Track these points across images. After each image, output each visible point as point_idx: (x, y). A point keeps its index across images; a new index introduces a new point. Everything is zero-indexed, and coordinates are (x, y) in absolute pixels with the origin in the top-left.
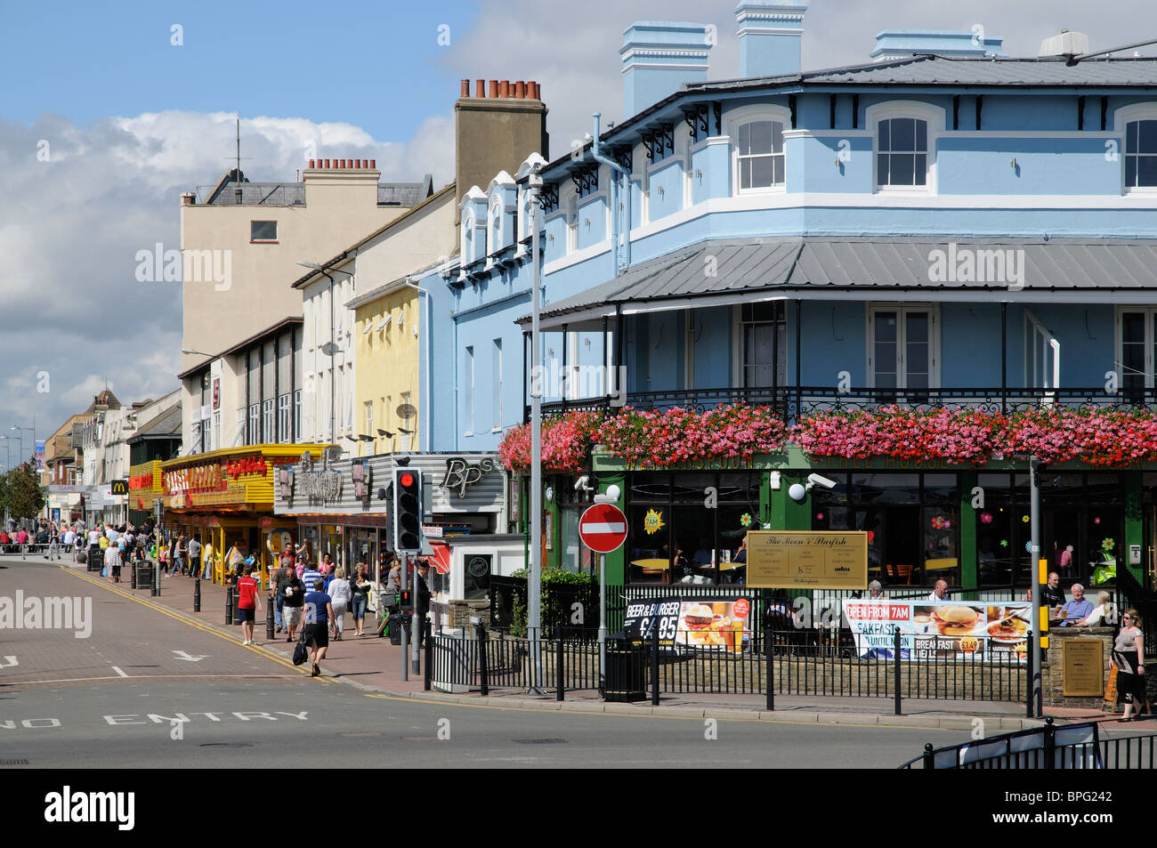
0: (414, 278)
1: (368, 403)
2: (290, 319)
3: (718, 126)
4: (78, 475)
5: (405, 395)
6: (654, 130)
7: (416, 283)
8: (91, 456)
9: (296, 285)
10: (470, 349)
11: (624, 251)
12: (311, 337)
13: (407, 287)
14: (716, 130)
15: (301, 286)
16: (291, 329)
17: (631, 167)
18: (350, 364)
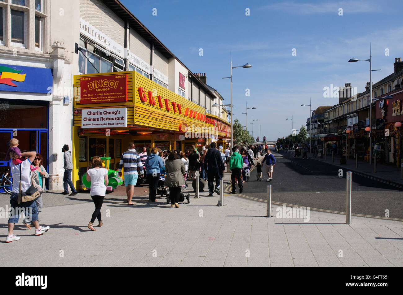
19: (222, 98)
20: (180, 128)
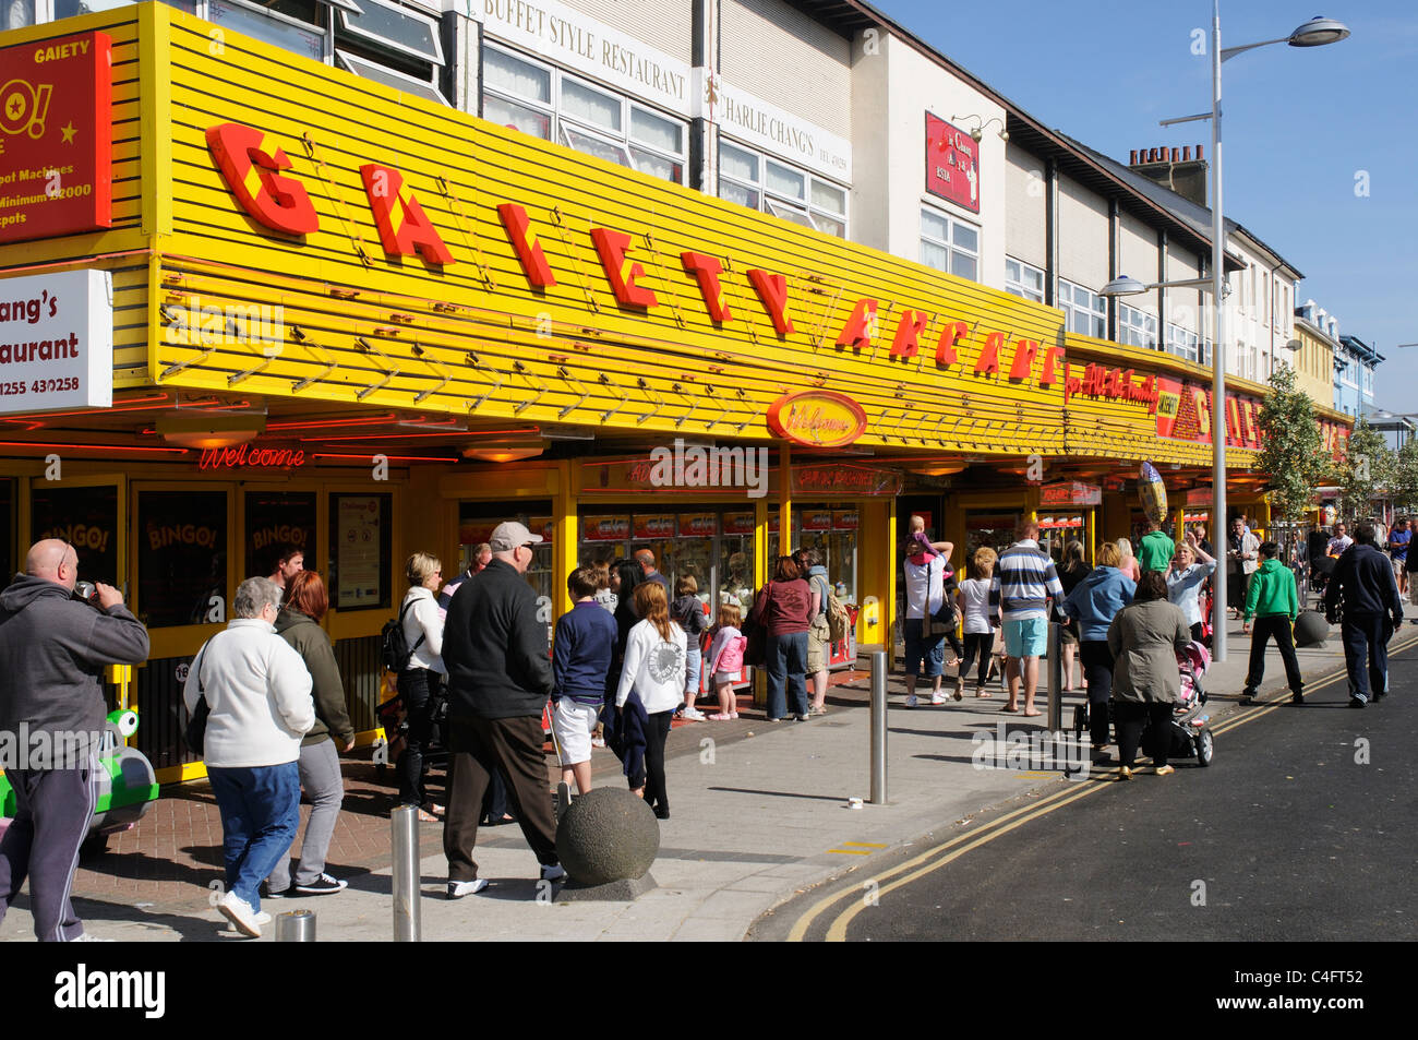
19: (1292, 269)
20: (772, 423)
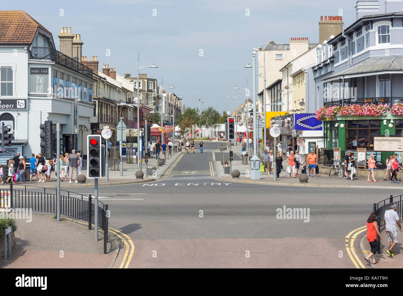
0: (304, 69)
1: (295, 102)
2: (279, 80)
3: (372, 27)
4: (240, 120)
5: (303, 99)
6: (357, 29)
7: (305, 70)
8: (243, 115)
9: (280, 71)
10: (318, 87)
11: (351, 61)
12: (284, 84)
13: (303, 71)
14: (371, 28)
15: (282, 71)
16: (279, 82)
17: (352, 38)
18: (291, 91)
